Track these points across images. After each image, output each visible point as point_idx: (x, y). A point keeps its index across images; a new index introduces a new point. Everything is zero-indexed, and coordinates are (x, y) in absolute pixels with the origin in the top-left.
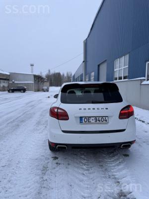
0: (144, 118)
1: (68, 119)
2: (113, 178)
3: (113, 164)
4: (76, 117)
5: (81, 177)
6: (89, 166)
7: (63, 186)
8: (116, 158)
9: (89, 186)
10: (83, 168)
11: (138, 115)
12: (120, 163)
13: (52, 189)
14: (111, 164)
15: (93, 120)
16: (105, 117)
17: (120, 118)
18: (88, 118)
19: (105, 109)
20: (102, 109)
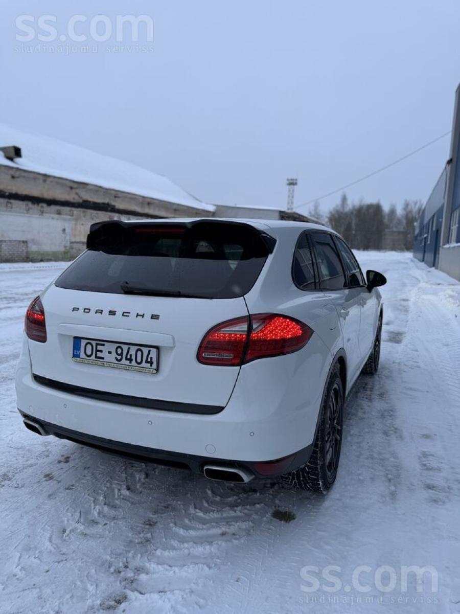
1: (44, 339)
4: (62, 336)
15: (110, 353)
16: (148, 349)
17: (201, 359)
18: (97, 345)
19: (150, 316)
20: (138, 315)
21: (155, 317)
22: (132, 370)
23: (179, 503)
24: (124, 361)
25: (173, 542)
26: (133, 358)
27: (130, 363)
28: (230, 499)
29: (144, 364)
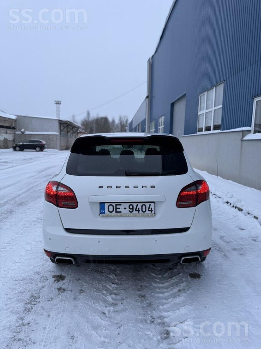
0: (243, 203)
1: (75, 206)
2: (159, 324)
3: (166, 294)
4: (92, 203)
5: (98, 319)
6: (118, 297)
7: (56, 338)
8: (175, 280)
9: (107, 340)
10: (105, 301)
11: (232, 197)
12: (179, 291)
13: (34, 343)
14: (163, 293)
15: (125, 208)
16: (149, 204)
17: (178, 206)
18: (116, 205)
19: (150, 187)
20: (143, 187)
21: (152, 187)
22: (140, 216)
23: (145, 283)
24: (134, 212)
25: (162, 301)
26: (140, 209)
27: (139, 212)
28: (166, 275)
29: (147, 212)
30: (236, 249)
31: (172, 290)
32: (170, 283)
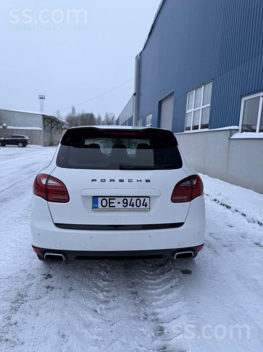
0: (231, 200)
1: (67, 200)
2: (153, 320)
3: (159, 291)
4: (84, 197)
5: (89, 317)
6: (110, 294)
7: (46, 338)
8: (167, 276)
9: (100, 338)
10: (96, 299)
11: (220, 194)
12: (172, 287)
13: (23, 343)
14: (155, 289)
15: (119, 203)
16: (143, 198)
17: (174, 200)
18: (110, 199)
19: (145, 181)
20: (138, 181)
21: (148, 181)
22: (134, 211)
24: (128, 207)
25: (155, 297)
26: (135, 204)
27: (133, 207)
29: (142, 207)
30: (226, 246)
31: (164, 287)
32: (162, 279)
